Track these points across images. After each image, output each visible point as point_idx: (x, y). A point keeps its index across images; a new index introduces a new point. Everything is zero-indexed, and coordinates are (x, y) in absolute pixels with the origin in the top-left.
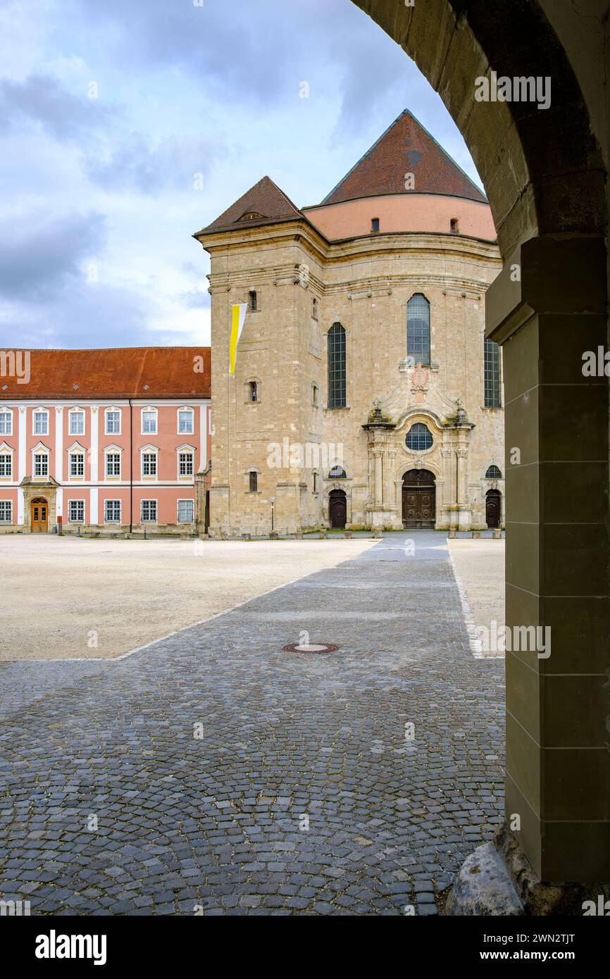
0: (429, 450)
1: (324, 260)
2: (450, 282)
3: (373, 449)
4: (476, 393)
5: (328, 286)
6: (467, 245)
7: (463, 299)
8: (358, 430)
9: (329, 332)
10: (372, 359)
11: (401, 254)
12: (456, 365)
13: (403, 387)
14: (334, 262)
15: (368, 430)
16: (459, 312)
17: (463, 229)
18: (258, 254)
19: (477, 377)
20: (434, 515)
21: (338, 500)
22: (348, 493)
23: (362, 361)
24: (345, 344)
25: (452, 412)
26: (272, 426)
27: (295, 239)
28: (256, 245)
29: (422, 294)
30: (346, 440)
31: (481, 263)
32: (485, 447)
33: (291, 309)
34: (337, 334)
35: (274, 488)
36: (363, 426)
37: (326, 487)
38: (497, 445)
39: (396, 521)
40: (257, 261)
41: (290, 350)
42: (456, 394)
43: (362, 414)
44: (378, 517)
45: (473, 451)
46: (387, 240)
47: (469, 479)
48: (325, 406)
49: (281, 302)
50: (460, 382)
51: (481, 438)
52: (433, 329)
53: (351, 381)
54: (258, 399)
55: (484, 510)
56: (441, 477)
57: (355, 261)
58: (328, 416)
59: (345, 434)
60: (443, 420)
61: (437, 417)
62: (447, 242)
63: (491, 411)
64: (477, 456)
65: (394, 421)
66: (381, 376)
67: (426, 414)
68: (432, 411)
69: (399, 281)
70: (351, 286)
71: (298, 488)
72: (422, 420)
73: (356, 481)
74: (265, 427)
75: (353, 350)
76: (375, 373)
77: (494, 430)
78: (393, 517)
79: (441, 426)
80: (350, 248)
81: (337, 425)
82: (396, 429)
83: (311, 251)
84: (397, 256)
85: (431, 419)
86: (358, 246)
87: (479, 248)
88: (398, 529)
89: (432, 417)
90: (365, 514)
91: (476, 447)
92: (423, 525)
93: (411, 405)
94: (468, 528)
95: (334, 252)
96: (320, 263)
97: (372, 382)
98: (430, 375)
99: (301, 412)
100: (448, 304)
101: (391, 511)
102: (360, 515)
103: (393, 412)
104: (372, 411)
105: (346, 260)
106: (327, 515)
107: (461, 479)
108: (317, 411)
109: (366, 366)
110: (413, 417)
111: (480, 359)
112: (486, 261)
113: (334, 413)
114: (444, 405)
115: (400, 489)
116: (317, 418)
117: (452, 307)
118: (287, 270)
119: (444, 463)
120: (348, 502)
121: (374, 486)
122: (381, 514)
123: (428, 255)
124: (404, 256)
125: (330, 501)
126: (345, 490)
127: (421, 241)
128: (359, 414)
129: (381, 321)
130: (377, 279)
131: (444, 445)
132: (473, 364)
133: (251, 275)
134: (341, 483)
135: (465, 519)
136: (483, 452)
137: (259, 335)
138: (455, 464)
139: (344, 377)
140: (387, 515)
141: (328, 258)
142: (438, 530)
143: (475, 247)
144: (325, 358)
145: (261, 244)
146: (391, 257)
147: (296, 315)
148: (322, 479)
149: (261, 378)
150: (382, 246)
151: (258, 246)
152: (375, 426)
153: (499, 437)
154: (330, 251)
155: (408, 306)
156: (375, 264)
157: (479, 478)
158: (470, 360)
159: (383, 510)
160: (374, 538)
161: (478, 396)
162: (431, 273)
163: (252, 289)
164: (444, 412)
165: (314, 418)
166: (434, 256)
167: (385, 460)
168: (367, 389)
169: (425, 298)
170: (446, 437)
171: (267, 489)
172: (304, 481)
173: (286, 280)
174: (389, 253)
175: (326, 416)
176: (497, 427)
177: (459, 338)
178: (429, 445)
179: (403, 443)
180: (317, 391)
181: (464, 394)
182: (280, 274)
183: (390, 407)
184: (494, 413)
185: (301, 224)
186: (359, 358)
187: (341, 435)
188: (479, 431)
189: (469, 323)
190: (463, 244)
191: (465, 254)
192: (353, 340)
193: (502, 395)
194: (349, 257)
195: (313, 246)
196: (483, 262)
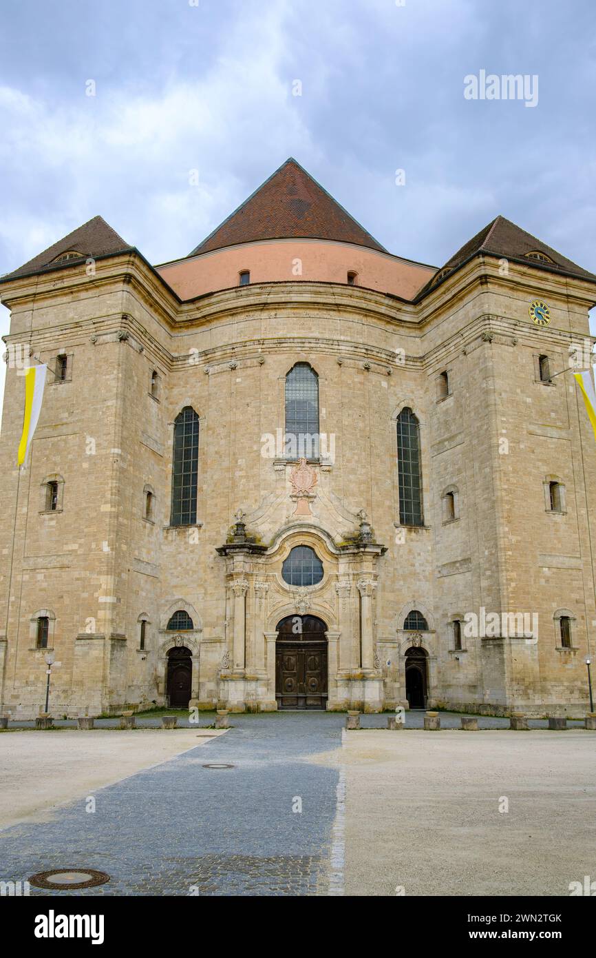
0: (318, 586)
1: (173, 324)
2: (348, 348)
3: (231, 583)
4: (387, 503)
5: (177, 359)
6: (370, 301)
7: (366, 373)
8: (212, 556)
9: (177, 419)
10: (234, 454)
11: (279, 312)
12: (357, 462)
13: (278, 492)
14: (187, 327)
15: (226, 555)
16: (359, 390)
17: (365, 280)
18: (73, 305)
19: (389, 481)
20: (325, 688)
21: (180, 661)
22: (195, 652)
23: (221, 457)
24: (198, 436)
25: (352, 529)
26: (75, 547)
27: (124, 281)
28: (72, 293)
29: (306, 364)
30: (194, 572)
31: (390, 328)
32: (402, 583)
33: (113, 376)
34: (187, 423)
35: (72, 643)
36: (217, 550)
37: (162, 642)
38: (419, 580)
39: (267, 697)
40: (71, 315)
41: (109, 434)
42: (358, 504)
43: (218, 533)
44: (236, 690)
45: (384, 589)
46: (258, 291)
47: (380, 630)
48: (167, 523)
49: (100, 367)
50: (363, 487)
51: (395, 569)
52: (323, 411)
53: (205, 487)
54: (59, 507)
55: (403, 679)
56: (335, 627)
57: (215, 324)
58: (170, 538)
59: (194, 564)
60: (339, 540)
61: (329, 536)
62: (342, 295)
63: (410, 530)
64: (390, 596)
65: (265, 542)
66: (247, 477)
67: (313, 531)
68: (322, 527)
69: (275, 346)
70: (209, 356)
71: (109, 642)
72: (307, 540)
73: (207, 633)
74: (66, 548)
75: (207, 443)
76: (238, 474)
77: (414, 558)
78: (261, 690)
79: (336, 548)
80: (209, 305)
81: (182, 549)
82: (268, 553)
83: (151, 306)
84: (273, 313)
85: (320, 539)
86: (218, 302)
87: (388, 306)
88: (270, 708)
89: (320, 534)
90: (218, 684)
91: (389, 583)
92: (309, 702)
93: (291, 519)
94: (379, 707)
95: (189, 312)
96: (167, 328)
97: (234, 486)
98: (318, 475)
99: (120, 525)
100: (344, 377)
101: (257, 680)
102: (211, 686)
103: (263, 530)
104: (232, 527)
105: (202, 324)
106: (162, 687)
107: (367, 630)
108: (152, 529)
109: (226, 464)
110: (293, 535)
111: (393, 456)
112: (396, 325)
113: (178, 534)
114: (340, 519)
115: (272, 646)
116: (153, 539)
117: (349, 382)
118: (110, 322)
119: (341, 606)
120: (195, 665)
121: (232, 641)
122: (241, 685)
123: (316, 312)
124: (283, 313)
125: (169, 665)
126: (190, 647)
127: (306, 292)
128: (214, 534)
129: (248, 401)
130: (244, 344)
131: (340, 578)
132: (383, 462)
133: (61, 333)
134: (185, 636)
135: (372, 694)
136: (400, 590)
137: (66, 415)
138: (358, 606)
139: (195, 482)
140: (252, 686)
141: (179, 322)
142: (331, 712)
143: (382, 304)
144: (169, 455)
145: (79, 291)
146: (265, 315)
147: (119, 384)
148: (155, 631)
149: (65, 476)
150: (252, 300)
151: (75, 295)
152: (234, 547)
153: (422, 568)
154: (181, 312)
155: (287, 381)
156: (242, 325)
157: (394, 630)
158: (378, 456)
159: (245, 678)
161: (390, 507)
162: (319, 336)
163: (62, 352)
164: (341, 528)
165: (146, 539)
166: (324, 314)
167: (250, 601)
168: (227, 496)
169: (312, 370)
170: (344, 566)
171: (62, 643)
172: (121, 631)
173: (108, 336)
174: (262, 310)
175: (166, 538)
176: (419, 554)
177: (361, 425)
178: (318, 579)
179: (278, 574)
180: (153, 500)
181: (369, 504)
182: (102, 328)
183: (259, 522)
184: (413, 534)
185: (132, 259)
186: (216, 453)
187: (188, 565)
188: (394, 559)
189: (375, 405)
190: (365, 299)
191: (367, 312)
192: (209, 428)
193: (425, 508)
194: (207, 319)
195: (153, 298)
196: (393, 327)
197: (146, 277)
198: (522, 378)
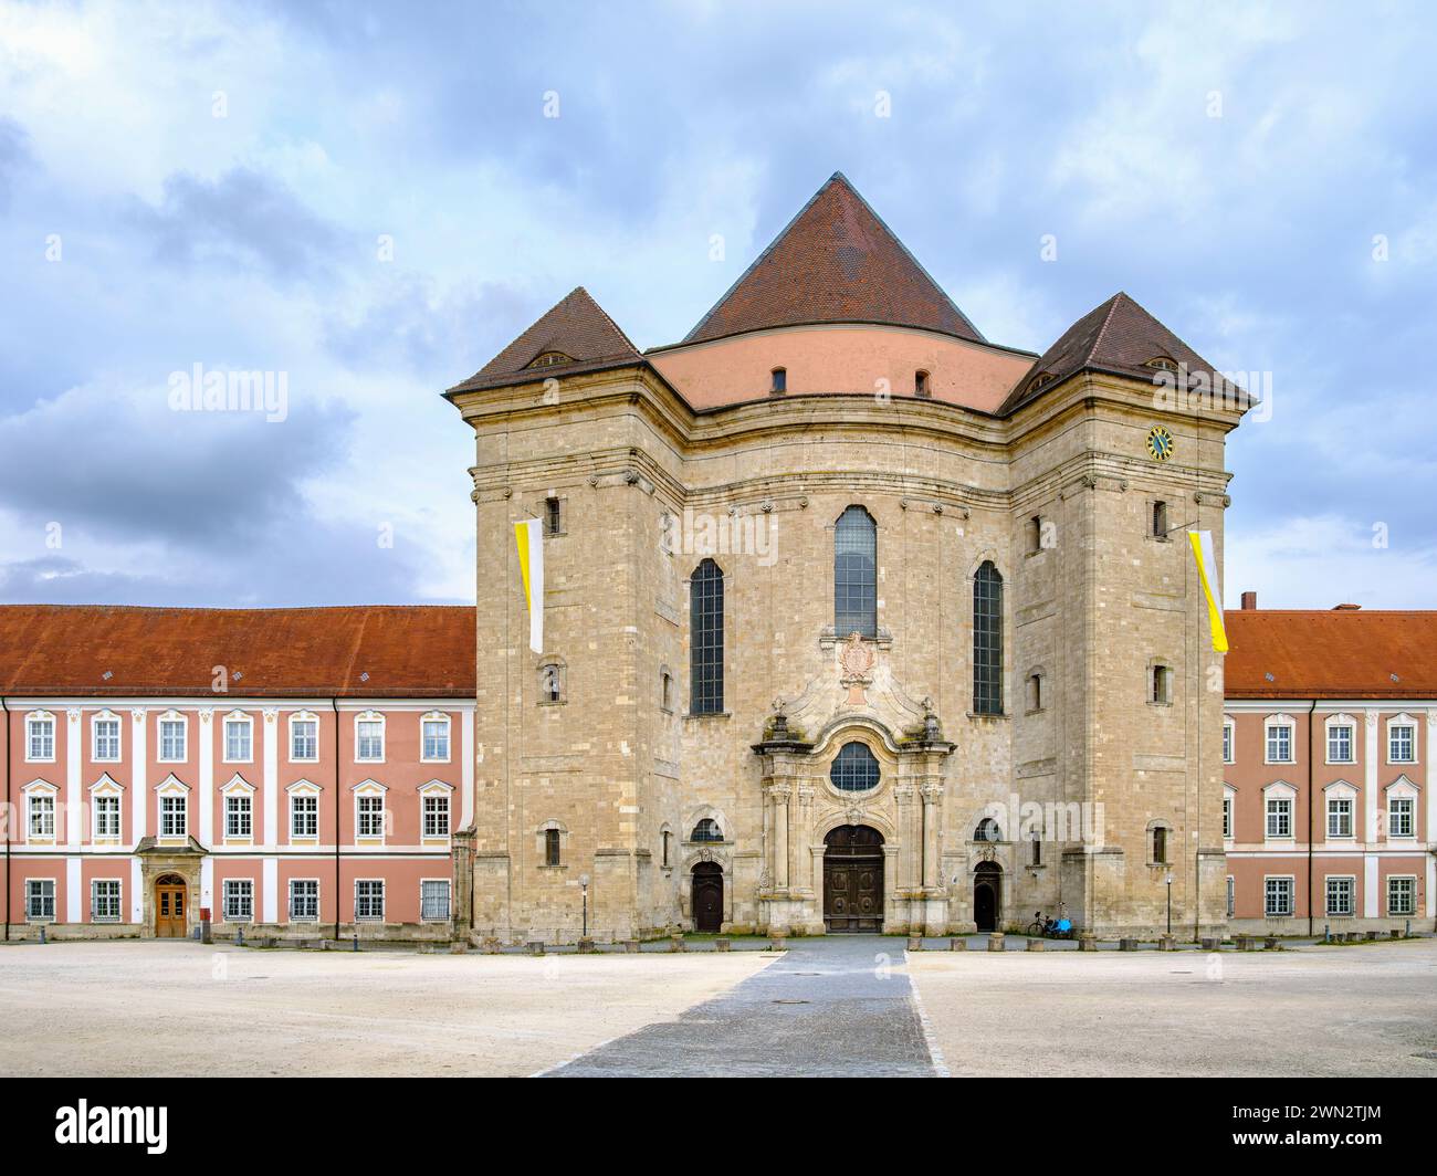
0: (873, 791)
1: (685, 445)
2: (914, 485)
3: (772, 789)
4: (959, 687)
5: (692, 493)
6: (944, 418)
7: (936, 517)
8: (745, 754)
9: (694, 576)
10: (771, 626)
11: (826, 434)
12: (922, 636)
13: (826, 675)
14: (704, 448)
15: (763, 753)
16: (928, 541)
17: (938, 388)
18: (563, 429)
19: (961, 660)
20: (881, 909)
21: (708, 879)
22: (726, 868)
23: (753, 628)
24: (722, 598)
25: (915, 722)
26: (587, 746)
27: (630, 401)
28: (559, 412)
29: (863, 508)
30: (723, 772)
31: (969, 452)
32: (973, 785)
33: (621, 532)
34: (708, 580)
35: (590, 859)
36: (752, 747)
37: (687, 856)
38: (995, 782)
39: (813, 918)
40: (561, 443)
41: (621, 607)
42: (923, 690)
43: (752, 725)
44: (779, 912)
45: (951, 793)
46: (800, 406)
47: (945, 842)
48: (686, 711)
49: (605, 518)
50: (929, 669)
51: (966, 769)
52: (882, 572)
53: (733, 666)
54: (562, 697)
55: (971, 899)
56: (894, 838)
57: (741, 447)
58: (691, 730)
59: (722, 762)
60: (899, 735)
61: (887, 731)
62: (908, 412)
63: (985, 721)
64: (959, 802)
65: (810, 738)
66: (786, 656)
67: (868, 725)
68: (879, 720)
69: (821, 482)
70: (734, 492)
71: (634, 859)
72: (861, 737)
73: (741, 846)
74: (574, 747)
75: (736, 610)
76: (776, 651)
77: (990, 754)
78: (807, 911)
79: (896, 746)
80: (734, 421)
81: (706, 744)
82: (814, 751)
83: (660, 426)
84: (818, 436)
85: (876, 735)
86: (746, 418)
87: (967, 424)
88: (817, 932)
89: (879, 731)
90: (756, 905)
91: (958, 786)
92: (862, 925)
93: (841, 709)
94: (942, 930)
95: (703, 430)
96: (677, 450)
97: (771, 667)
98: (875, 655)
99: (640, 720)
100: (909, 525)
101: (802, 900)
102: (747, 907)
103: (808, 723)
104: (770, 720)
105: (724, 445)
106: (688, 908)
107: (931, 843)
108: (670, 720)
109: (760, 637)
110: (843, 730)
111: (967, 626)
112: (978, 448)
113: (701, 724)
114: (901, 710)
115: (819, 861)
116: (671, 733)
117: (916, 531)
118: (614, 458)
119: (900, 814)
120: (727, 884)
121: (774, 855)
122: (785, 906)
123: (874, 435)
124: (831, 436)
125: (694, 882)
126: (720, 862)
127: (862, 409)
128: (746, 726)
129: (787, 556)
130: (781, 479)
131: (900, 782)
132: (954, 635)
133: (549, 467)
134: (714, 849)
135: (936, 915)
136: (971, 795)
137: (563, 579)
138: (921, 815)
139: (720, 658)
140: (795, 907)
141: (692, 441)
142: (887, 935)
143: (959, 422)
144: (686, 623)
145: (569, 411)
146: (807, 438)
147: (631, 542)
148: (678, 843)
149: (568, 658)
150: (792, 418)
151: (563, 415)
152: (775, 746)
153: (1000, 767)
154: (696, 428)
155: (837, 529)
156: (778, 451)
157: (962, 841)
158: (949, 627)
159: (788, 899)
160: (770, 950)
161: (962, 693)
162: (878, 469)
163: (552, 494)
164: (901, 722)
165: (665, 733)
166: (885, 438)
167: (793, 809)
168: (761, 680)
169: (869, 515)
170: (904, 768)
171: (577, 859)
172: (645, 846)
173: (613, 477)
174: (803, 431)
175: (686, 729)
176: (996, 750)
177: (928, 588)
178: (874, 782)
179: (826, 778)
180: (670, 683)
181: (937, 689)
182: (604, 465)
183: (803, 713)
184: (989, 725)
185: (641, 373)
186: (748, 623)
187: (714, 763)
188: (965, 756)
189: (947, 561)
190: (938, 416)
191: (941, 434)
192: (736, 590)
193: (1005, 692)
194: (731, 440)
195: (663, 416)
196: (974, 451)
197: (656, 392)
198: (1131, 533)
